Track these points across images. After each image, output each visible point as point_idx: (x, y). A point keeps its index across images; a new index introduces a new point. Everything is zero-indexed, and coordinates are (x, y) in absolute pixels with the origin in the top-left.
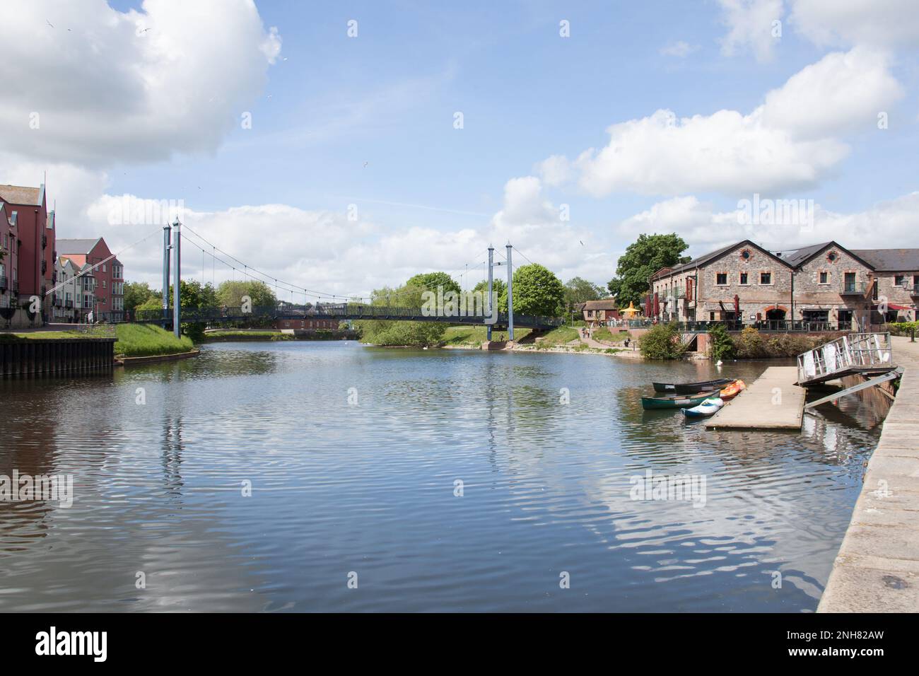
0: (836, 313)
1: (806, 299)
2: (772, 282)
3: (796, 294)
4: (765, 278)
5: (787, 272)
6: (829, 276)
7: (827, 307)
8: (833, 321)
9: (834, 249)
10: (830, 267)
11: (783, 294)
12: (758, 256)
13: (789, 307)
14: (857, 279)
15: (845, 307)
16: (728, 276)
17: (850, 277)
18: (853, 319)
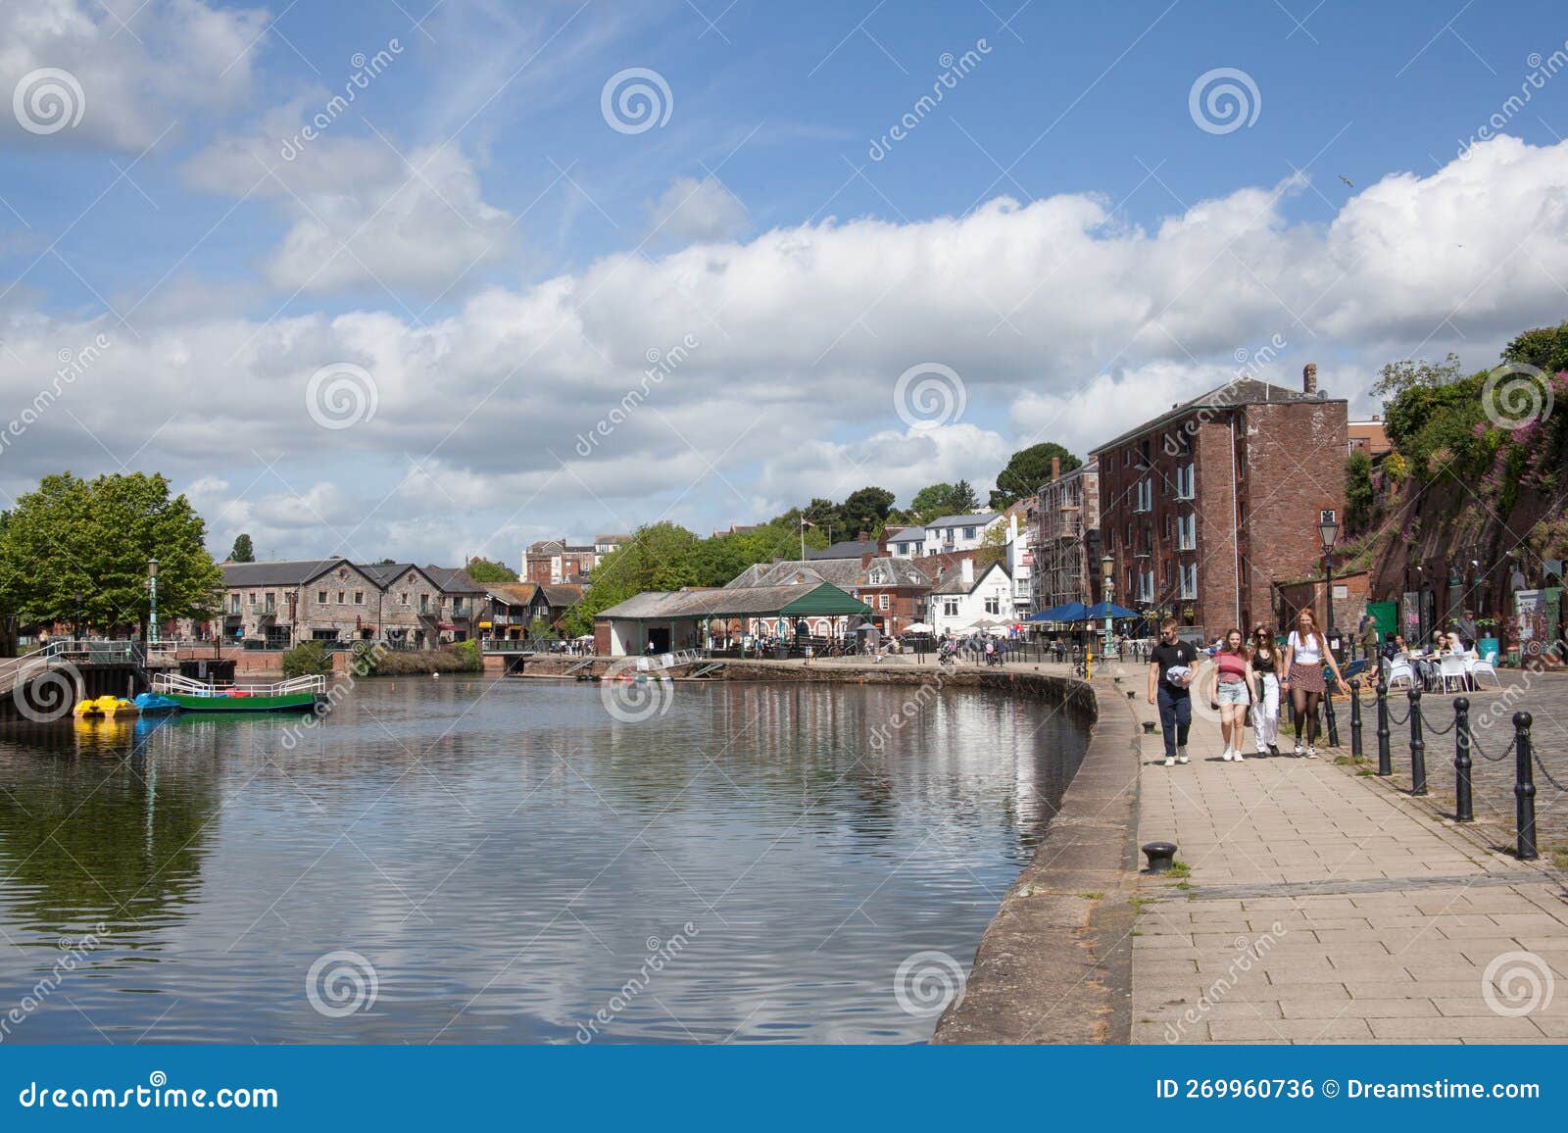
0: (414, 632)
1: (390, 619)
2: (364, 602)
3: (384, 614)
4: (359, 597)
5: (376, 592)
6: (408, 597)
7: (407, 627)
8: (410, 638)
9: (413, 571)
10: (410, 589)
11: (373, 613)
12: (355, 576)
13: (378, 625)
14: (430, 599)
15: (420, 627)
16: (328, 594)
17: (425, 598)
18: (426, 639)
